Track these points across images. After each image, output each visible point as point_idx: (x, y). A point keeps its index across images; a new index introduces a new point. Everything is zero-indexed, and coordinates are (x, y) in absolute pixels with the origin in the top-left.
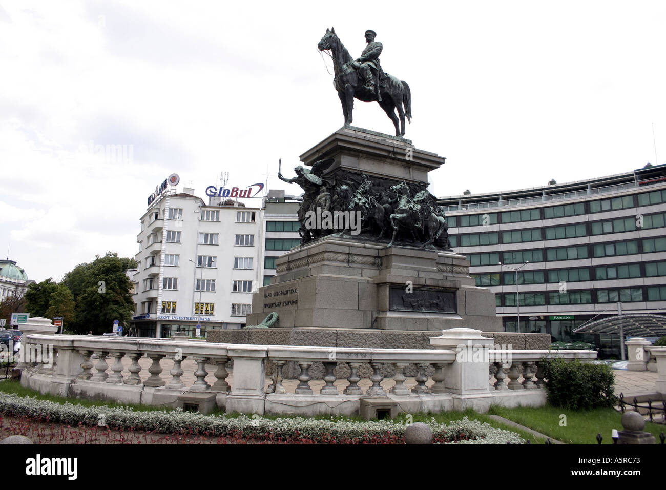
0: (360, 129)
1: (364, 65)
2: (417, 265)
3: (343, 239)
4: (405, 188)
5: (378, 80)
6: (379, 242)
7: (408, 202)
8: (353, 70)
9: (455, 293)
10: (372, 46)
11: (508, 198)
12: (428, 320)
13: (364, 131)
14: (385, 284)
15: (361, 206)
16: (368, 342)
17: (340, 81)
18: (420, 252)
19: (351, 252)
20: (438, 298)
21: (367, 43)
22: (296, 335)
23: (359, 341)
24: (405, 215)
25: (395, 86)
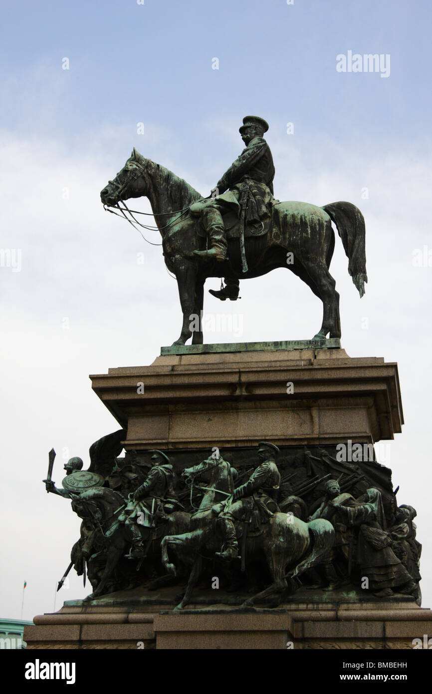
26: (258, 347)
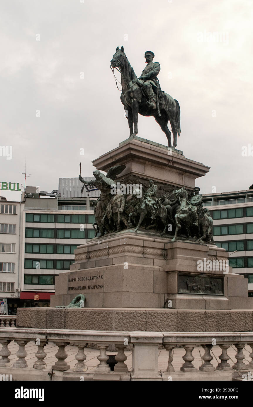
0: (144, 139)
1: (147, 83)
2: (195, 256)
3: (137, 234)
4: (185, 192)
5: (158, 97)
6: (163, 237)
7: (188, 204)
8: (138, 87)
9: (222, 279)
10: (152, 67)
11: (218, 199)
12: (205, 301)
13: (147, 142)
14: (173, 272)
15: (151, 207)
16: (168, 320)
17: (127, 97)
18: (197, 245)
19: (145, 245)
20: (211, 283)
21: (147, 64)
22: (117, 315)
23: (161, 319)
24: (185, 215)
25: (170, 104)
26: (162, 146)
